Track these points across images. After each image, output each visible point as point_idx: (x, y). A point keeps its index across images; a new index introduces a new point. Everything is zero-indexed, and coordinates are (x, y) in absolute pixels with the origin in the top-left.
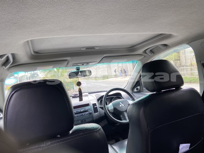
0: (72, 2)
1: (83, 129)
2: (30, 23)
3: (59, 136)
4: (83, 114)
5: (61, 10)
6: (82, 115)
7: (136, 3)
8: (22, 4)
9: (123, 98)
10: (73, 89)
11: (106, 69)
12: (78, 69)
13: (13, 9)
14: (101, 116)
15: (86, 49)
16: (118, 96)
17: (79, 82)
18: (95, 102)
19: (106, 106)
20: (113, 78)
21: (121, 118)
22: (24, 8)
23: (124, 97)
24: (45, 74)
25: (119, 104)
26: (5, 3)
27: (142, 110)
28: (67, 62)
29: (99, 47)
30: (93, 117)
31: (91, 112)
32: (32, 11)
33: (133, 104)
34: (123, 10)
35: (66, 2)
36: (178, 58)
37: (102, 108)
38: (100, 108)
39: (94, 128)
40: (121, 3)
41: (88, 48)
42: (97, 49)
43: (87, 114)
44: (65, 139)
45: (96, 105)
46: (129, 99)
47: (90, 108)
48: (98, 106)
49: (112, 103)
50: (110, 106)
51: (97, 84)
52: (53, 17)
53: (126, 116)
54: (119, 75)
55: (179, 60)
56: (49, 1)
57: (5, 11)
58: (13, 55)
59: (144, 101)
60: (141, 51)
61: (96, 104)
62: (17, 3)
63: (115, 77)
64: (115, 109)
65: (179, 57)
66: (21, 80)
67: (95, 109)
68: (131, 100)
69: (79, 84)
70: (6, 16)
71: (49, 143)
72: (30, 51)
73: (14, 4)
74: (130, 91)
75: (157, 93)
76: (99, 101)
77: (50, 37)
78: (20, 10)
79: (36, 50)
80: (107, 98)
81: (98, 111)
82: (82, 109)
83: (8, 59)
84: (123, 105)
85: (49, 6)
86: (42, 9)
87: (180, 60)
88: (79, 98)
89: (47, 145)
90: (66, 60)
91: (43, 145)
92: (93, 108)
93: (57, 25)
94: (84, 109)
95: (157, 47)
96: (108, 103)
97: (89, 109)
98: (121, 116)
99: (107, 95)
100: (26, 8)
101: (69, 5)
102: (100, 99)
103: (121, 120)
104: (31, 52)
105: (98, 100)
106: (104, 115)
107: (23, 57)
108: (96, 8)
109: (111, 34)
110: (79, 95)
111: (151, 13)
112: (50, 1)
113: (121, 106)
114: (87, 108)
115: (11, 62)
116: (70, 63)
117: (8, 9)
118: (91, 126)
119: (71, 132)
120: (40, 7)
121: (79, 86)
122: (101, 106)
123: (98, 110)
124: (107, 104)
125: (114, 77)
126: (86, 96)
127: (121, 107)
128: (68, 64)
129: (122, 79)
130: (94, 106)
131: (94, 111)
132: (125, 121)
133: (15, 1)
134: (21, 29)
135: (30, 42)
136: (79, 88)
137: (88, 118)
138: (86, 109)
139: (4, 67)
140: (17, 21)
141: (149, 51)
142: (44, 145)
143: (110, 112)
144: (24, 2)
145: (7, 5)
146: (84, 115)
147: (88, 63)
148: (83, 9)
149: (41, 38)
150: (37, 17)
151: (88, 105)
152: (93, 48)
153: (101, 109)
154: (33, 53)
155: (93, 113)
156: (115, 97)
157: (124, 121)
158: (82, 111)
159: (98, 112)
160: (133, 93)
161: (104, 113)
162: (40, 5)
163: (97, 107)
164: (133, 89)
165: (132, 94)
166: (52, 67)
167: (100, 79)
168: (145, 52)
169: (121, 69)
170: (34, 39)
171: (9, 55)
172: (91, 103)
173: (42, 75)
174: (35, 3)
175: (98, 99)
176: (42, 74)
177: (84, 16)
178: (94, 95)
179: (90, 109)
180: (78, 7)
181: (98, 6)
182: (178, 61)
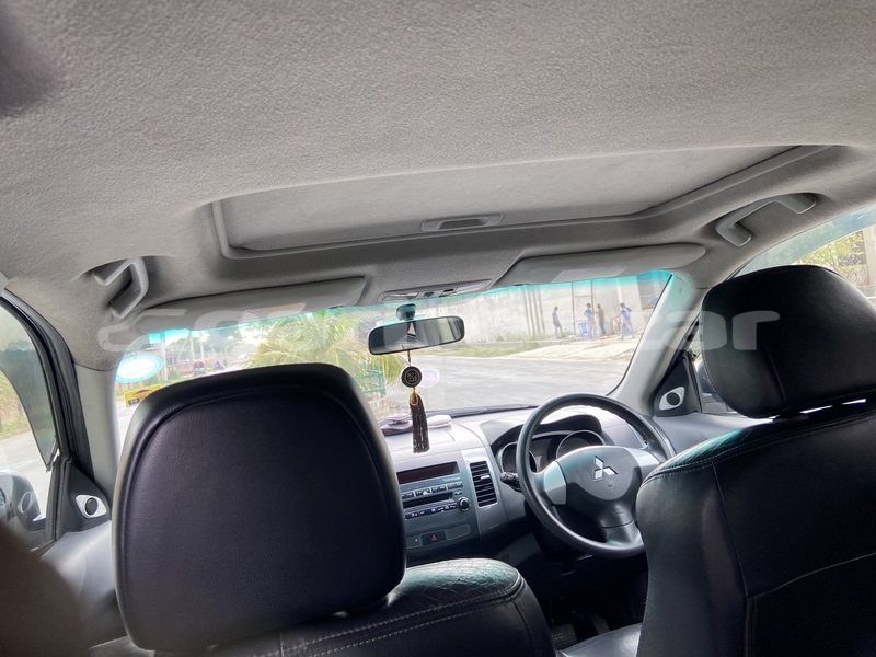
0: (406, 30)
1: (447, 586)
2: (223, 131)
3: (341, 614)
4: (433, 507)
5: (355, 69)
6: (429, 512)
7: (695, 14)
8: (195, 51)
9: (609, 441)
10: (379, 394)
11: (522, 307)
12: (408, 313)
13: (159, 74)
14: (511, 518)
15: (441, 228)
16: (586, 431)
17: (410, 368)
18: (482, 454)
19: (534, 477)
20: (551, 344)
21: (604, 532)
22: (203, 68)
23: (611, 437)
24: (266, 334)
25: (589, 466)
26: (127, 49)
27: (709, 503)
28: (361, 286)
29: (498, 214)
30: (473, 521)
31: (466, 499)
32: (234, 77)
33: (666, 474)
34: (631, 46)
35: (379, 33)
36: (856, 250)
37: (513, 483)
38: (507, 481)
39: (490, 580)
40: (622, 18)
41: (451, 223)
42: (491, 227)
43: (451, 509)
44: (367, 630)
45: (488, 471)
46: (637, 446)
47: (459, 483)
48: (495, 472)
49: (559, 459)
50: (551, 476)
51: (485, 373)
52: (320, 99)
53: (624, 522)
54: (578, 331)
55: (861, 263)
56: (307, 33)
57: (126, 83)
58: (151, 264)
59: (720, 458)
60: (691, 229)
61: (486, 467)
62: (175, 46)
63: (561, 344)
64: (572, 489)
65: (861, 246)
66: (175, 359)
67: (482, 488)
68: (646, 450)
69: (412, 377)
70: (128, 107)
71: (303, 644)
72: (218, 243)
73: (161, 52)
74: (638, 410)
75: (780, 420)
76: (500, 453)
77: (301, 185)
78: (186, 76)
79: (239, 240)
80: (534, 437)
81: (494, 496)
82: (426, 488)
83: (128, 281)
84: (609, 472)
85: (309, 51)
86: (278, 66)
87: (863, 262)
88: (414, 438)
89: (292, 651)
90: (361, 277)
91: (277, 653)
92: (475, 484)
93: (333, 134)
94: (435, 487)
95: (771, 206)
96: (538, 460)
97: (456, 487)
98: (603, 523)
99: (535, 425)
100: (210, 66)
101: (391, 42)
102: (504, 444)
103: (603, 540)
104: (220, 250)
105: (495, 448)
106: (522, 512)
107: (189, 269)
108: (507, 46)
109: (562, 159)
110: (414, 423)
111: (762, 56)
112: (311, 32)
113: (599, 474)
114: (447, 481)
115: (140, 292)
116: (376, 290)
117: (137, 75)
118: (479, 573)
119: (391, 597)
120: (269, 60)
121: (413, 386)
122: (511, 475)
123: (497, 493)
124: (534, 469)
125: (556, 344)
126: (443, 427)
127: (599, 481)
128: (365, 291)
129: (593, 350)
130: (480, 473)
131: (478, 494)
132: (620, 544)
133: (168, 40)
134: (187, 156)
135: (217, 211)
136: (414, 394)
137: (451, 527)
138: (442, 486)
139: (114, 312)
140: (171, 122)
141: (732, 226)
142: (280, 654)
143: (550, 504)
144: (205, 41)
145: (133, 57)
146: (437, 511)
147: (449, 289)
148: (447, 58)
149: (262, 190)
150: (256, 102)
151: (450, 468)
152: (473, 221)
153: (508, 489)
154: (226, 251)
155: (476, 503)
156: (570, 433)
157: (615, 546)
158: (425, 493)
159: (495, 501)
160: (655, 419)
161: (523, 507)
162: (269, 53)
163: (490, 480)
164: (651, 397)
165: (650, 419)
166: (303, 305)
167: (492, 349)
168: (711, 230)
169: (588, 305)
170: (237, 195)
171: (135, 264)
172: (465, 459)
173: (256, 338)
174: (251, 42)
175: (492, 442)
176: (256, 332)
177: (453, 88)
178: (474, 423)
179: (461, 486)
180: (427, 50)
181: (517, 37)
182: (855, 263)
